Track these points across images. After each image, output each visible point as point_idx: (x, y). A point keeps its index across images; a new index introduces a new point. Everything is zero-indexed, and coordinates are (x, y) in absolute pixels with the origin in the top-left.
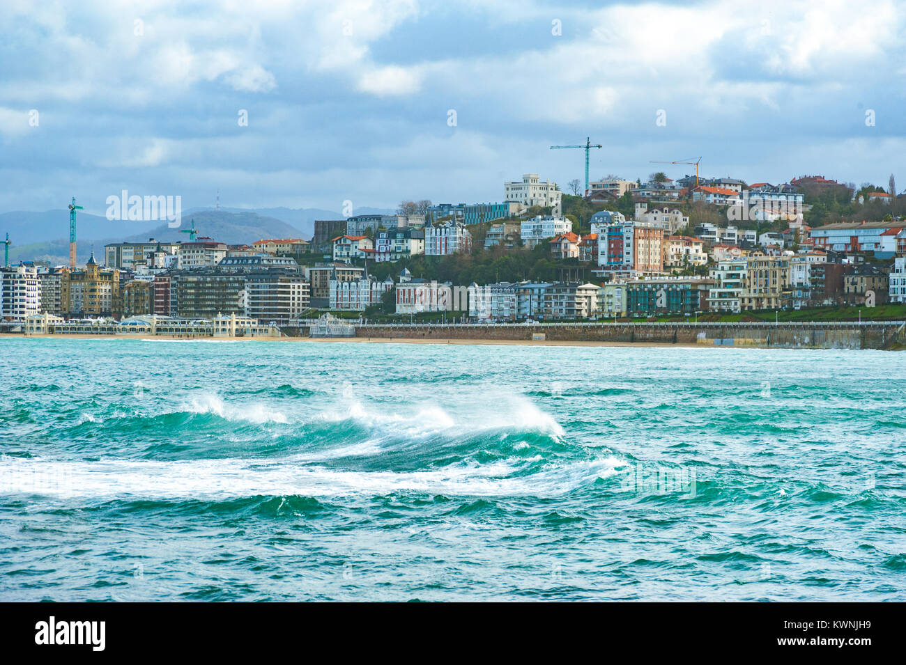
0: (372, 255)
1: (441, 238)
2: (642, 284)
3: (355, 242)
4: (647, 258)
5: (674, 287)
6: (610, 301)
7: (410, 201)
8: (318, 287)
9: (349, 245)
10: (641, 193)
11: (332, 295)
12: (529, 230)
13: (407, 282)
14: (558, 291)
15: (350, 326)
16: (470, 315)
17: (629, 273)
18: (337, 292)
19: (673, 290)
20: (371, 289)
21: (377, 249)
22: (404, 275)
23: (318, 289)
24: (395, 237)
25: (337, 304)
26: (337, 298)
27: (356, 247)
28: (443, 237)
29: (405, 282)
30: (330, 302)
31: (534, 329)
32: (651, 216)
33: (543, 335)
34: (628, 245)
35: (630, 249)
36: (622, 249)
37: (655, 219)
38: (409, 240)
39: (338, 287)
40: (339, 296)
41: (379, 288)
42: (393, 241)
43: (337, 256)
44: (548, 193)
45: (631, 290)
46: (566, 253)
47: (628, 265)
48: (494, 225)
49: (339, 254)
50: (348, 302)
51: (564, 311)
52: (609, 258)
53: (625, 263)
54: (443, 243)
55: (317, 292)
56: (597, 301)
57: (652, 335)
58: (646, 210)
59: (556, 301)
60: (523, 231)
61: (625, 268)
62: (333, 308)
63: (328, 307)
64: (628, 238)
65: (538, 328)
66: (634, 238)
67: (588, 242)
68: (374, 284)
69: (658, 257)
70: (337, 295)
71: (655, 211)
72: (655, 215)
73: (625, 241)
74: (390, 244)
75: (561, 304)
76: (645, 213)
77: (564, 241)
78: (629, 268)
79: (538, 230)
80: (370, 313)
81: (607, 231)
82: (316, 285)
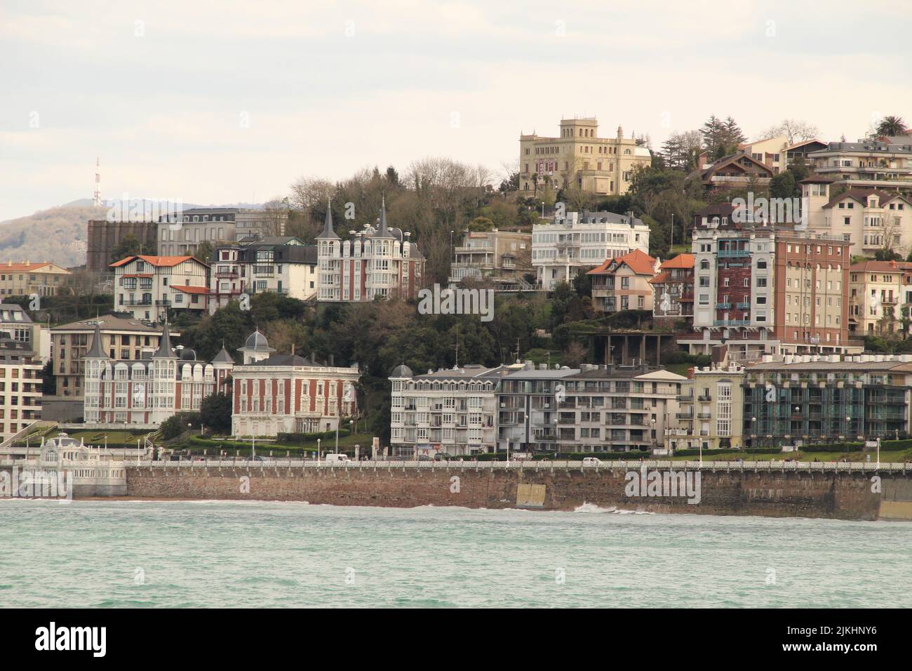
0: (201, 300)
1: (352, 262)
2: (777, 371)
3: (162, 271)
4: (809, 311)
5: (851, 378)
6: (706, 410)
7: (316, 179)
8: (67, 373)
9: (149, 278)
10: (831, 161)
11: (91, 392)
12: (551, 246)
13: (260, 363)
14: (590, 386)
15: (117, 465)
16: (393, 441)
17: (762, 347)
18: (102, 385)
19: (847, 386)
20: (179, 378)
21: (213, 287)
22: (251, 345)
23: (66, 378)
24: (252, 260)
25: (103, 414)
26: (102, 399)
27: (165, 283)
28: (358, 260)
29: (253, 363)
30: (86, 409)
31: (521, 474)
32: (837, 214)
33: (540, 489)
34: (762, 282)
35: (769, 291)
36: (748, 290)
37: (847, 221)
38: (285, 267)
39: (104, 373)
40: (108, 395)
41: (198, 377)
42: (249, 269)
43: (121, 303)
44: (618, 160)
45: (752, 385)
46: (624, 298)
47: (761, 328)
48: (473, 234)
49: (127, 298)
50: (126, 409)
51: (603, 433)
52: (720, 312)
53: (754, 324)
54: (358, 273)
55: (66, 384)
56: (679, 411)
57: (779, 492)
58: (825, 200)
59: (584, 409)
60: (535, 246)
61: (754, 334)
62: (91, 422)
63: (81, 420)
64: (762, 265)
65: (530, 472)
66: (776, 266)
67: (674, 274)
68: (187, 367)
69: (836, 310)
70: (103, 391)
71: (846, 202)
72: (846, 212)
73: (756, 273)
74: (243, 275)
75: (596, 416)
76: (824, 208)
77: (622, 272)
78: (763, 335)
79: (567, 246)
80: (172, 432)
81: (714, 248)
82: (62, 370)
